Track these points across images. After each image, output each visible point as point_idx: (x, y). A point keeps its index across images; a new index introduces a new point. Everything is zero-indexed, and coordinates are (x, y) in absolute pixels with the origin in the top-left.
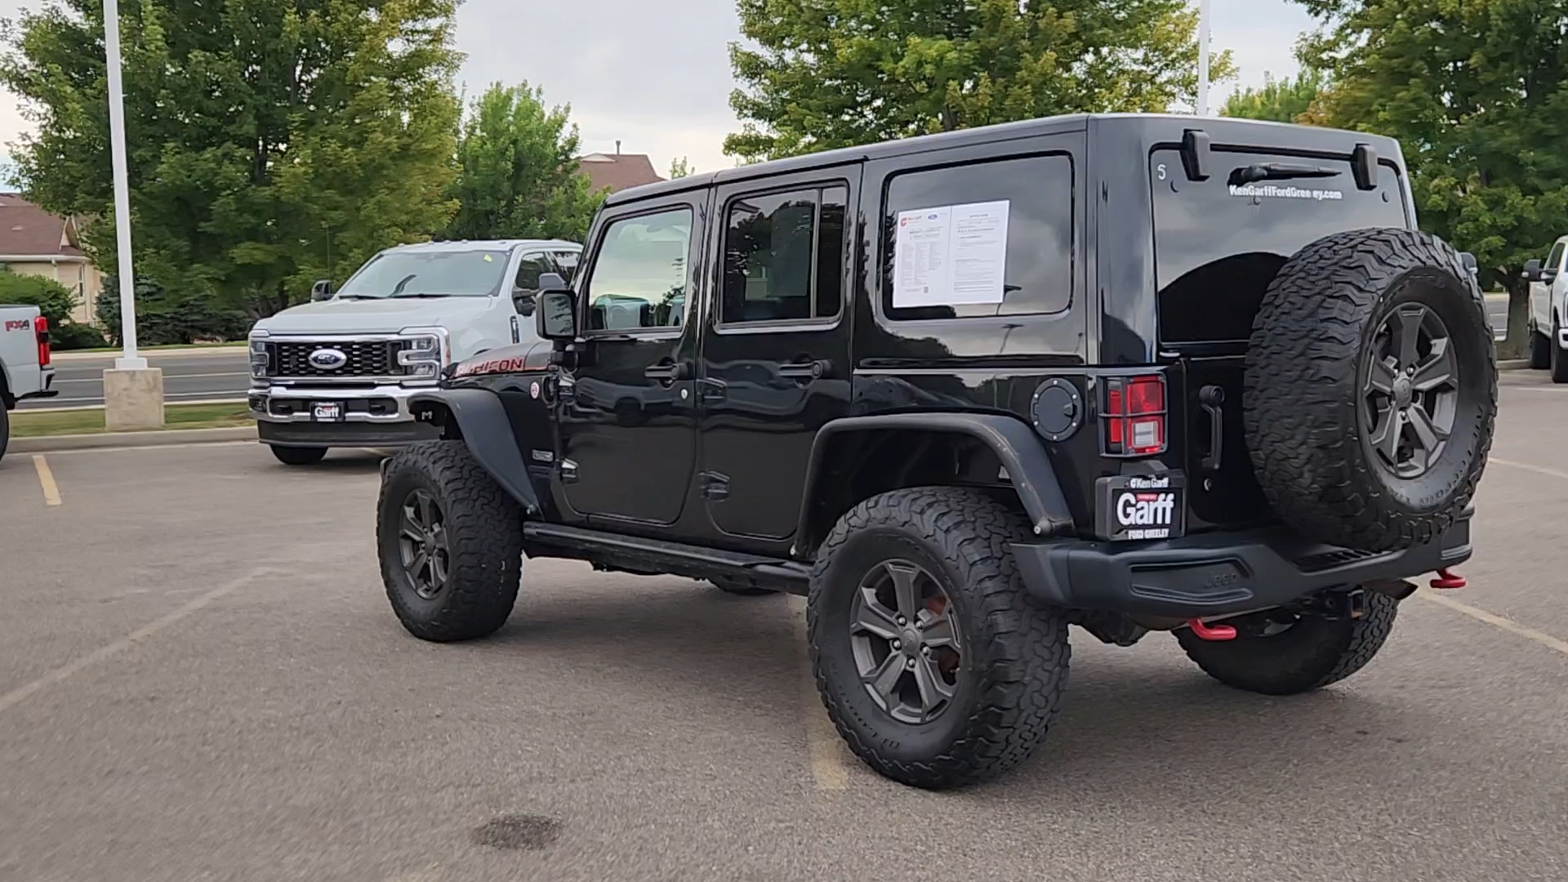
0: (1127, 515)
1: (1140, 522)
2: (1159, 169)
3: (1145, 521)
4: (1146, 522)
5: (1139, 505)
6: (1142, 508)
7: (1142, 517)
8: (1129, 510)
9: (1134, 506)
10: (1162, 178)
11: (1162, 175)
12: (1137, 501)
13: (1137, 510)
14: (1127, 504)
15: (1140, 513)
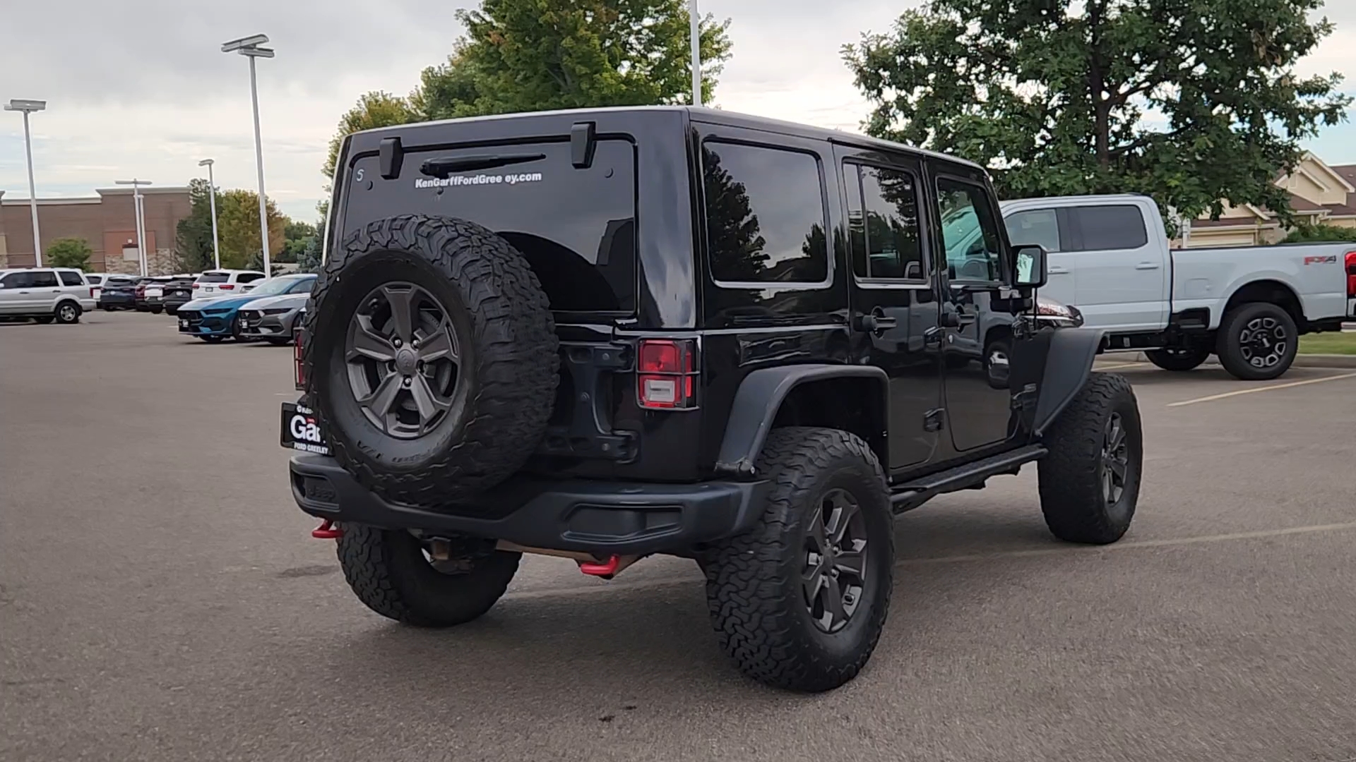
0: (299, 432)
1: (310, 439)
2: (359, 173)
3: (313, 438)
4: (315, 440)
5: (309, 426)
6: (311, 429)
7: (311, 435)
8: (301, 428)
9: (305, 426)
10: (359, 180)
11: (359, 177)
12: (308, 423)
13: (307, 429)
14: (299, 423)
15: (309, 432)
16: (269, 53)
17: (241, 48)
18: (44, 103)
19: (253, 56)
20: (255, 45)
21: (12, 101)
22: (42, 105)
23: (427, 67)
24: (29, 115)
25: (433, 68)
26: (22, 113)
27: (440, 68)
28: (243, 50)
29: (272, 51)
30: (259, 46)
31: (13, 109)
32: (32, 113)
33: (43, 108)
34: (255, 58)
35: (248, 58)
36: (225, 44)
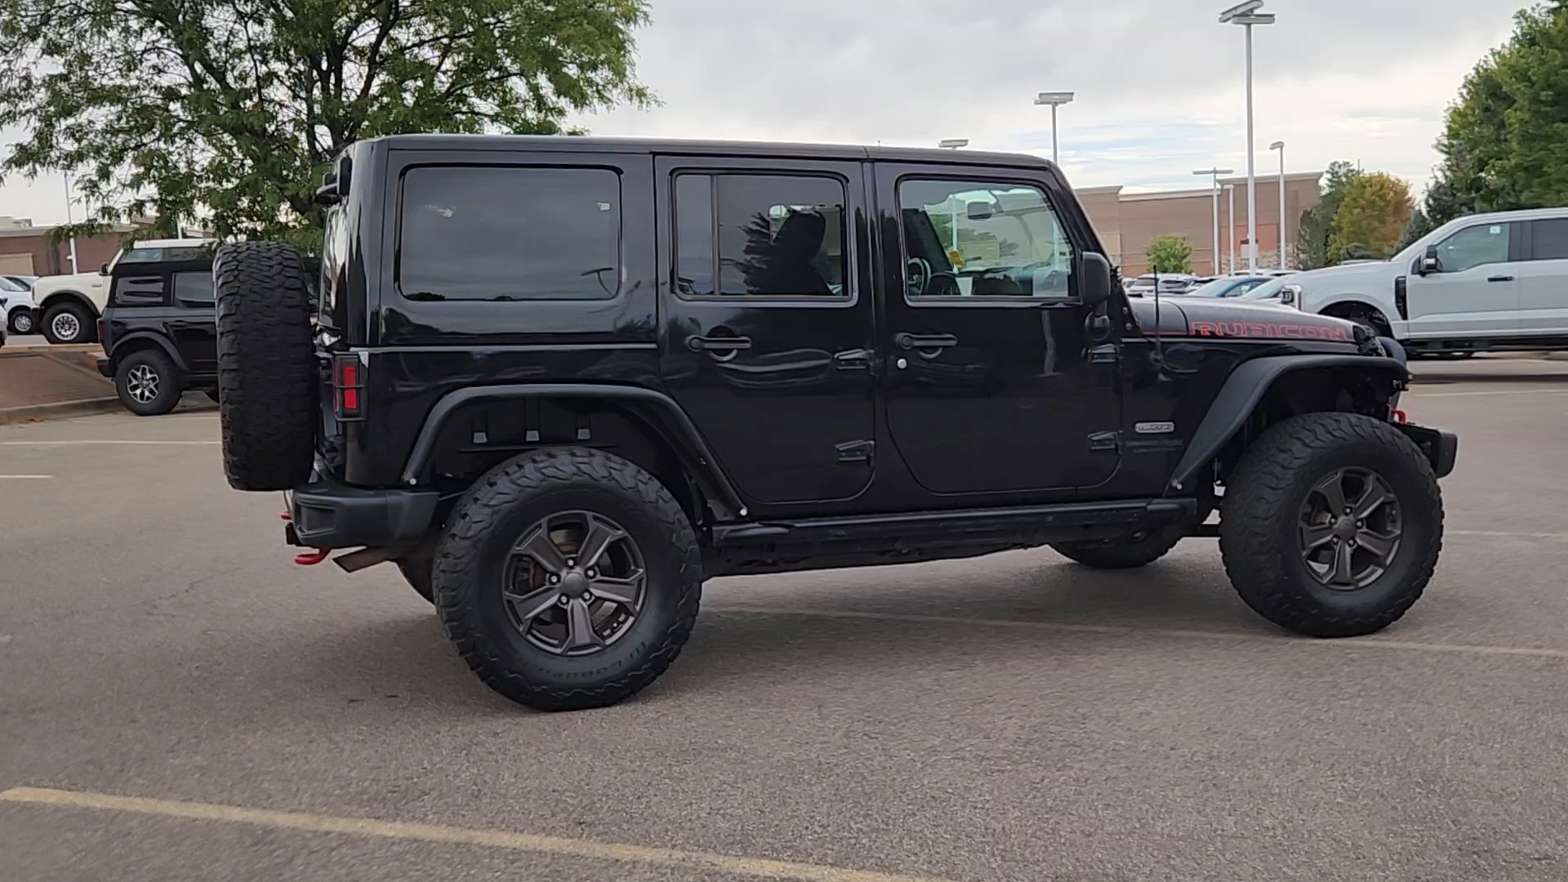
16: (1269, 18)
17: (1234, 16)
18: (1072, 94)
19: (1249, 25)
20: (1252, 10)
21: (1041, 95)
22: (1069, 97)
23: (1519, 9)
24: (1057, 108)
25: (1525, 11)
26: (1050, 107)
27: (1533, 9)
28: (1236, 19)
29: (1272, 16)
30: (1256, 12)
31: (1042, 103)
32: (1060, 105)
33: (1071, 100)
34: (1253, 26)
35: (1244, 27)
36: (1223, 13)
